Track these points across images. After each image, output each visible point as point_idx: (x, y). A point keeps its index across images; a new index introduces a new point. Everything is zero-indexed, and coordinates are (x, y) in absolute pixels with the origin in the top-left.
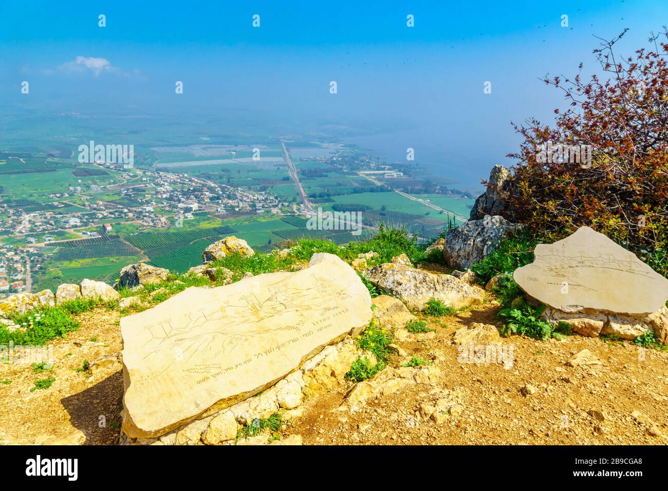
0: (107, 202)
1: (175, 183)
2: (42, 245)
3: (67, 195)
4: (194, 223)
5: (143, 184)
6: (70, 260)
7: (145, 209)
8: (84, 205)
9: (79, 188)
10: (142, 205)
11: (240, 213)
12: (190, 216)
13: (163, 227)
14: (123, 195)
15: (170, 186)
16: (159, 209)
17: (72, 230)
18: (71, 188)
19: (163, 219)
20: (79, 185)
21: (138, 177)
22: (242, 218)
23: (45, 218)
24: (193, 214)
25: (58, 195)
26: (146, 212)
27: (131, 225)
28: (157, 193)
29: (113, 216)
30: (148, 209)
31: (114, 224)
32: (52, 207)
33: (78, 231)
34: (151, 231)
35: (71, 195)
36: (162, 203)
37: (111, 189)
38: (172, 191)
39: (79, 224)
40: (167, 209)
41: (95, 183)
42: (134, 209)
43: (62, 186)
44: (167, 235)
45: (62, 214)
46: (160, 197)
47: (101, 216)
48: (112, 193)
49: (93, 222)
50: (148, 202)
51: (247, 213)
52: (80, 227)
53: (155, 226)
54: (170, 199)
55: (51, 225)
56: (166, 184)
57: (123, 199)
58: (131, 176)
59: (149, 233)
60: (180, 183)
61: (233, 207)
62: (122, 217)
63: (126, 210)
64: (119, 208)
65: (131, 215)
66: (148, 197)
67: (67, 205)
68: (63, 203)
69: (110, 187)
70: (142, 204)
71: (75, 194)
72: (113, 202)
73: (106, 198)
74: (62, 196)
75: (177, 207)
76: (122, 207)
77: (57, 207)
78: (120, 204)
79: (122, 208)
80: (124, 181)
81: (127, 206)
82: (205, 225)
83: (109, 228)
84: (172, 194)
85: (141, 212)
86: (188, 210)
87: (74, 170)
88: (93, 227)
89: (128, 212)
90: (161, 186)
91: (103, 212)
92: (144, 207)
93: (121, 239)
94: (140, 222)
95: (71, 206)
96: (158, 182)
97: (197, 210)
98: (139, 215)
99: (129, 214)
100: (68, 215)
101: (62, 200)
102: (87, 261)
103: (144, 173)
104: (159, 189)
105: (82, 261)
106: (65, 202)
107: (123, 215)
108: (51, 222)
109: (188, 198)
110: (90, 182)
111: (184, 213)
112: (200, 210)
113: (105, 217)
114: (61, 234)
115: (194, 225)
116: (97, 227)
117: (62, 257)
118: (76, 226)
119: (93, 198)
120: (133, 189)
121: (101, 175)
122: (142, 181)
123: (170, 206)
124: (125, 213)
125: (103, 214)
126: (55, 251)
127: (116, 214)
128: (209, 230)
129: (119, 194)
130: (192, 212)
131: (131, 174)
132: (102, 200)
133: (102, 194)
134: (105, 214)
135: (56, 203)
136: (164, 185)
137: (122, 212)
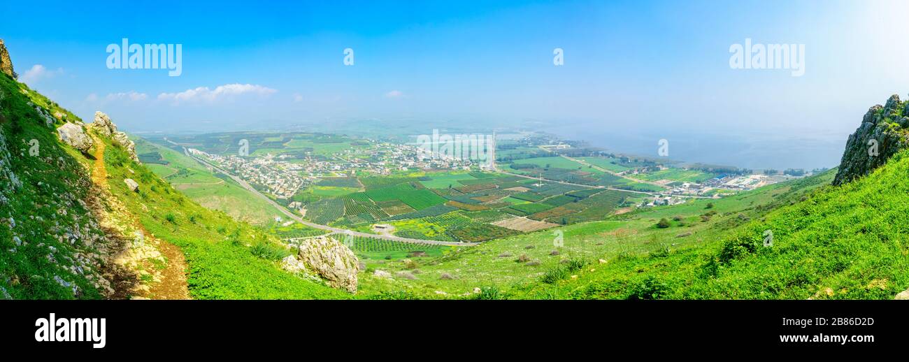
0: (361, 159)
2: (314, 177)
5: (386, 150)
6: (323, 186)
7: (380, 164)
8: (348, 160)
11: (440, 169)
12: (405, 169)
13: (385, 174)
14: (371, 156)
16: (388, 164)
17: (333, 172)
18: (346, 151)
19: (387, 170)
20: (351, 150)
22: (440, 172)
23: (324, 164)
24: (408, 168)
25: (337, 154)
26: (379, 166)
27: (367, 172)
28: (392, 155)
29: (360, 166)
30: (382, 164)
31: (357, 170)
32: (331, 160)
33: (337, 173)
34: (377, 176)
35: (344, 154)
36: (392, 161)
37: (366, 152)
40: (393, 164)
42: (373, 163)
43: (342, 150)
45: (334, 164)
50: (383, 160)
51: (445, 169)
52: (339, 171)
53: (381, 173)
57: (370, 158)
59: (375, 177)
61: (436, 165)
63: (368, 164)
65: (370, 166)
66: (385, 157)
67: (339, 160)
68: (337, 158)
70: (379, 161)
72: (364, 159)
73: (361, 157)
74: (339, 155)
77: (333, 160)
78: (367, 160)
79: (366, 163)
81: (370, 162)
82: (413, 175)
83: (353, 173)
85: (376, 165)
86: (406, 165)
87: (352, 142)
90: (396, 151)
93: (357, 179)
94: (373, 171)
95: (341, 160)
96: (395, 149)
97: (412, 166)
98: (375, 167)
100: (337, 165)
102: (332, 187)
104: (394, 153)
105: (328, 188)
106: (339, 158)
107: (365, 166)
108: (326, 167)
109: (409, 159)
110: (357, 149)
111: (402, 167)
112: (414, 166)
113: (354, 167)
114: (327, 173)
115: (406, 175)
116: (347, 172)
117: (321, 184)
118: (337, 170)
119: (354, 157)
120: (379, 153)
121: (365, 145)
123: (395, 163)
125: (354, 165)
127: (362, 165)
129: (369, 155)
132: (358, 158)
133: (360, 155)
134: (356, 165)
135: (334, 158)
136: (398, 151)
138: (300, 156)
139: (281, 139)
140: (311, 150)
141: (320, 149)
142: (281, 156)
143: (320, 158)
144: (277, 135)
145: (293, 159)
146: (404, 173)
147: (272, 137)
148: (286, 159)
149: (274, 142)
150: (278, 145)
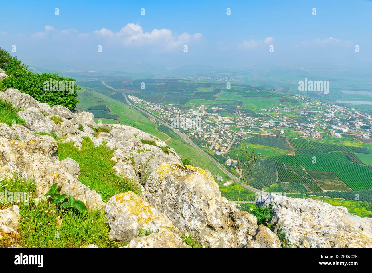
0: (290, 118)
1: (340, 113)
2: (245, 133)
3: (270, 111)
4: (340, 140)
5: (317, 111)
6: (253, 144)
7: (309, 125)
8: (276, 117)
9: (278, 108)
10: (309, 123)
12: (338, 135)
13: (316, 138)
14: (300, 115)
15: (334, 114)
16: (319, 127)
18: (274, 107)
19: (318, 134)
20: (279, 106)
21: (316, 106)
23: (254, 120)
24: (341, 135)
25: (265, 110)
26: (309, 127)
27: (296, 133)
28: (324, 117)
29: (288, 126)
30: (311, 125)
31: (286, 130)
32: (260, 116)
33: (266, 130)
34: (306, 139)
35: (272, 111)
36: (323, 124)
37: (295, 111)
38: (334, 118)
39: (267, 127)
40: (325, 128)
41: (288, 106)
42: (303, 124)
43: (270, 106)
44: (315, 144)
45: (262, 120)
46: (324, 120)
47: (282, 125)
48: (295, 113)
49: (276, 127)
50: (314, 122)
52: (268, 128)
53: (310, 137)
54: (331, 122)
55: (255, 124)
56: (332, 112)
57: (300, 117)
58: (311, 105)
59: (304, 140)
60: (344, 113)
62: (293, 128)
63: (297, 124)
64: (294, 122)
65: (299, 127)
66: (316, 118)
67: (267, 116)
68: (266, 115)
69: (295, 110)
71: (275, 111)
72: (293, 118)
73: (290, 115)
74: (267, 111)
75: (332, 128)
76: (296, 121)
77: (262, 116)
78: (296, 120)
79: (296, 123)
80: (305, 107)
81: (299, 122)
82: (347, 144)
83: (282, 132)
84: (333, 119)
85: (306, 127)
86: (339, 131)
87: (281, 98)
88: (275, 130)
89: (298, 125)
90: (328, 113)
91: (283, 123)
92: (310, 124)
93: (286, 140)
95: (269, 116)
96: (327, 110)
97: (347, 133)
98: (304, 129)
99: (298, 126)
100: (265, 121)
101: (266, 113)
102: (261, 146)
103: (321, 104)
104: (326, 115)
105: (258, 146)
106: (267, 114)
107: (294, 127)
108: (256, 123)
109: (344, 124)
110: (286, 105)
111: (335, 133)
112: (348, 133)
113: (284, 126)
114: (256, 130)
115: (338, 142)
116: (276, 130)
117: (251, 141)
118: (266, 127)
119: (283, 114)
120: (308, 113)
121: (294, 102)
122: (317, 109)
123: (327, 127)
124: (296, 126)
125: (283, 124)
126: (249, 138)
127: (291, 125)
128: (348, 148)
129: (298, 114)
130: (341, 133)
131: (312, 104)
132: (287, 116)
133: (289, 113)
134: (284, 124)
135: (262, 114)
136: (331, 113)
137: (295, 125)
138: (230, 110)
139: (211, 90)
140: (240, 103)
141: (249, 103)
142: (213, 108)
143: (249, 113)
144: (208, 85)
145: (224, 111)
146: (336, 140)
147: (204, 87)
148: (218, 111)
149: (206, 93)
150: (209, 96)
